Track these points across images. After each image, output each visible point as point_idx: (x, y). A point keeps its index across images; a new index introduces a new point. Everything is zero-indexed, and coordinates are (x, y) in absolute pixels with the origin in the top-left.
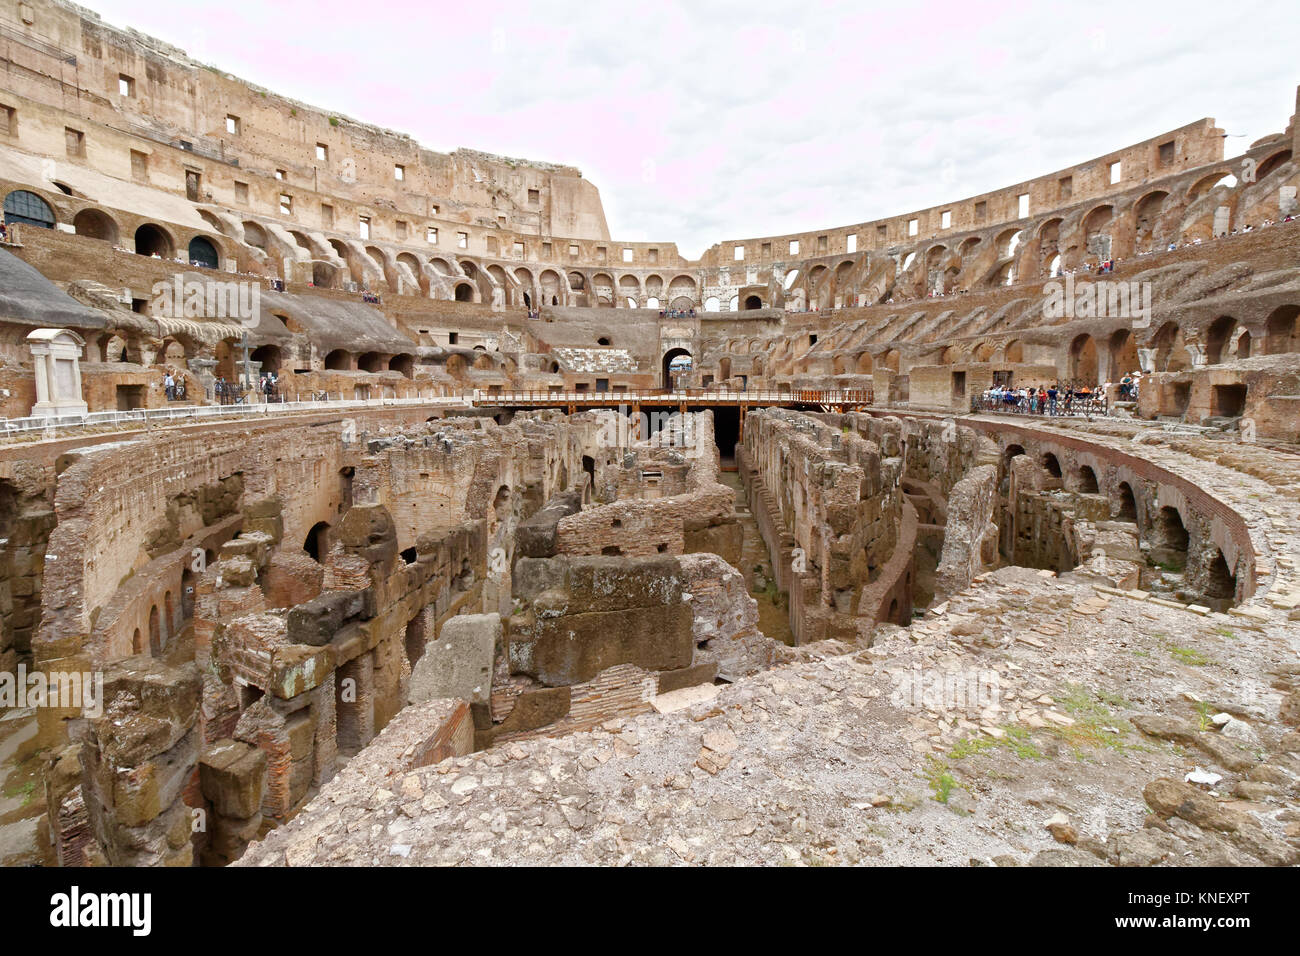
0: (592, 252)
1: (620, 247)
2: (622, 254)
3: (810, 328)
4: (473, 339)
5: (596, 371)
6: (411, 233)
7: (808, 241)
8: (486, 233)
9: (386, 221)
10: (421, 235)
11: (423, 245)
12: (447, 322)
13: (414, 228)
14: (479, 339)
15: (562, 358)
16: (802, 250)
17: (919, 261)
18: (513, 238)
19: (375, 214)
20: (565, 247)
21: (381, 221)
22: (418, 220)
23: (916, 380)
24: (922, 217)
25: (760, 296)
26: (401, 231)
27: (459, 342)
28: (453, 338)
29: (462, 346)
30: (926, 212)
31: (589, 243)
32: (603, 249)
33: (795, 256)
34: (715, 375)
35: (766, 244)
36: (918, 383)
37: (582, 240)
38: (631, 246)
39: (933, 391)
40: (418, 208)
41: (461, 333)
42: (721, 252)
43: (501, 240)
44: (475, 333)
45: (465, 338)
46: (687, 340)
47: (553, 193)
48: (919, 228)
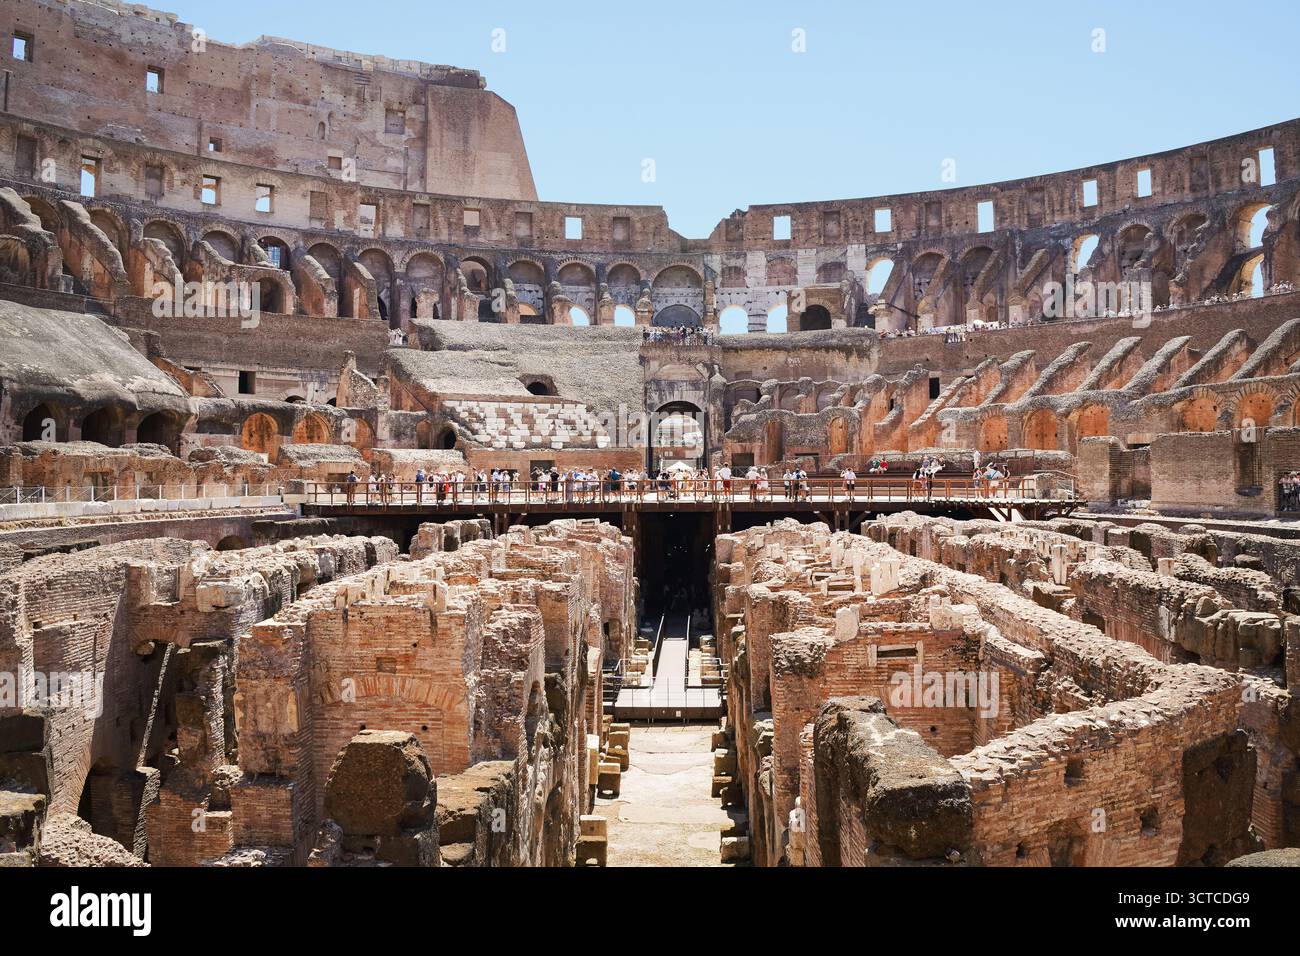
0: (505, 222)
1: (558, 212)
2: (562, 224)
3: (928, 365)
4: (284, 385)
5: (530, 446)
6: (171, 185)
7: (906, 210)
8: (310, 186)
9: (127, 164)
10: (189, 190)
11: (192, 207)
12: (234, 353)
13: (178, 176)
14: (296, 385)
15: (463, 423)
16: (898, 226)
17: (1106, 249)
18: (359, 194)
19: (109, 152)
20: (455, 212)
21: (119, 165)
22: (186, 163)
23: (1161, 460)
24: (1104, 175)
25: (828, 305)
26: (153, 182)
27: (257, 389)
28: (246, 384)
29: (261, 397)
30: (1110, 167)
31: (501, 205)
32: (529, 217)
33: (885, 235)
34: (756, 452)
35: (830, 211)
36: (1170, 465)
37: (487, 200)
38: (581, 210)
39: (1199, 477)
40: (184, 140)
41: (262, 375)
42: (748, 227)
43: (337, 199)
44: (287, 374)
45: (267, 383)
46: (695, 385)
47: (432, 115)
48: (1101, 194)
